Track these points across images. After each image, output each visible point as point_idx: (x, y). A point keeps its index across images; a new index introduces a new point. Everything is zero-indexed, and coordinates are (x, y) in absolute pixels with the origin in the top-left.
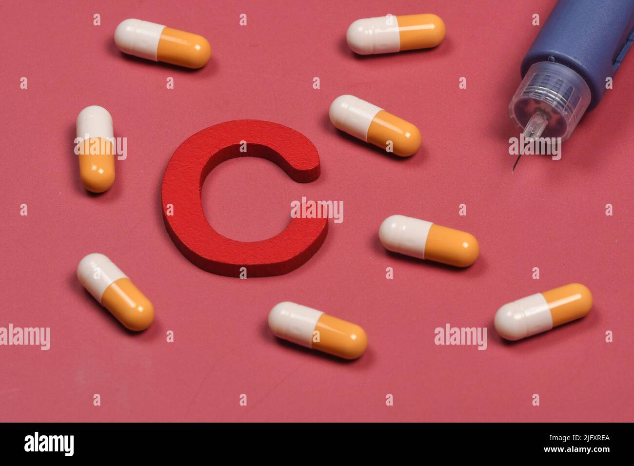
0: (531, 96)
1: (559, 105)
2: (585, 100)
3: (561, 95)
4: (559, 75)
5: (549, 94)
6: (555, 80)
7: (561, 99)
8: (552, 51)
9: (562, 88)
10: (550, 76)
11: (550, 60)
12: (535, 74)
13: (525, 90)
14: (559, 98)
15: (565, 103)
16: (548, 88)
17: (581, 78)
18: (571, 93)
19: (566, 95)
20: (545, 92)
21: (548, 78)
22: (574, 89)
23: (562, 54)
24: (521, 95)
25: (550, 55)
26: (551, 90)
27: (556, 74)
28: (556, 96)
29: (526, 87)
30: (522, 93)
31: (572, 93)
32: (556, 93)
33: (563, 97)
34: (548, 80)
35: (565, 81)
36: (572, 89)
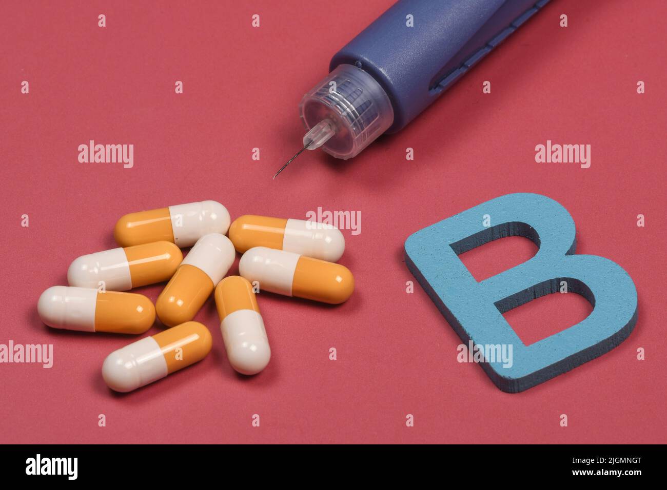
0: (322, 99)
1: (348, 118)
3: (355, 107)
4: (360, 84)
5: (341, 102)
6: (354, 89)
7: (353, 112)
8: (362, 56)
9: (358, 100)
10: (350, 82)
11: (357, 65)
12: (335, 76)
13: (318, 91)
14: (351, 109)
15: (357, 117)
16: (343, 96)
17: (386, 94)
18: (367, 107)
19: (361, 109)
20: (337, 99)
21: (347, 84)
22: (372, 104)
23: (372, 63)
24: (312, 95)
25: (358, 60)
26: (346, 98)
27: (358, 82)
28: (348, 107)
29: (321, 88)
30: (314, 93)
31: (369, 108)
32: (350, 104)
33: (356, 109)
34: (347, 86)
35: (365, 92)
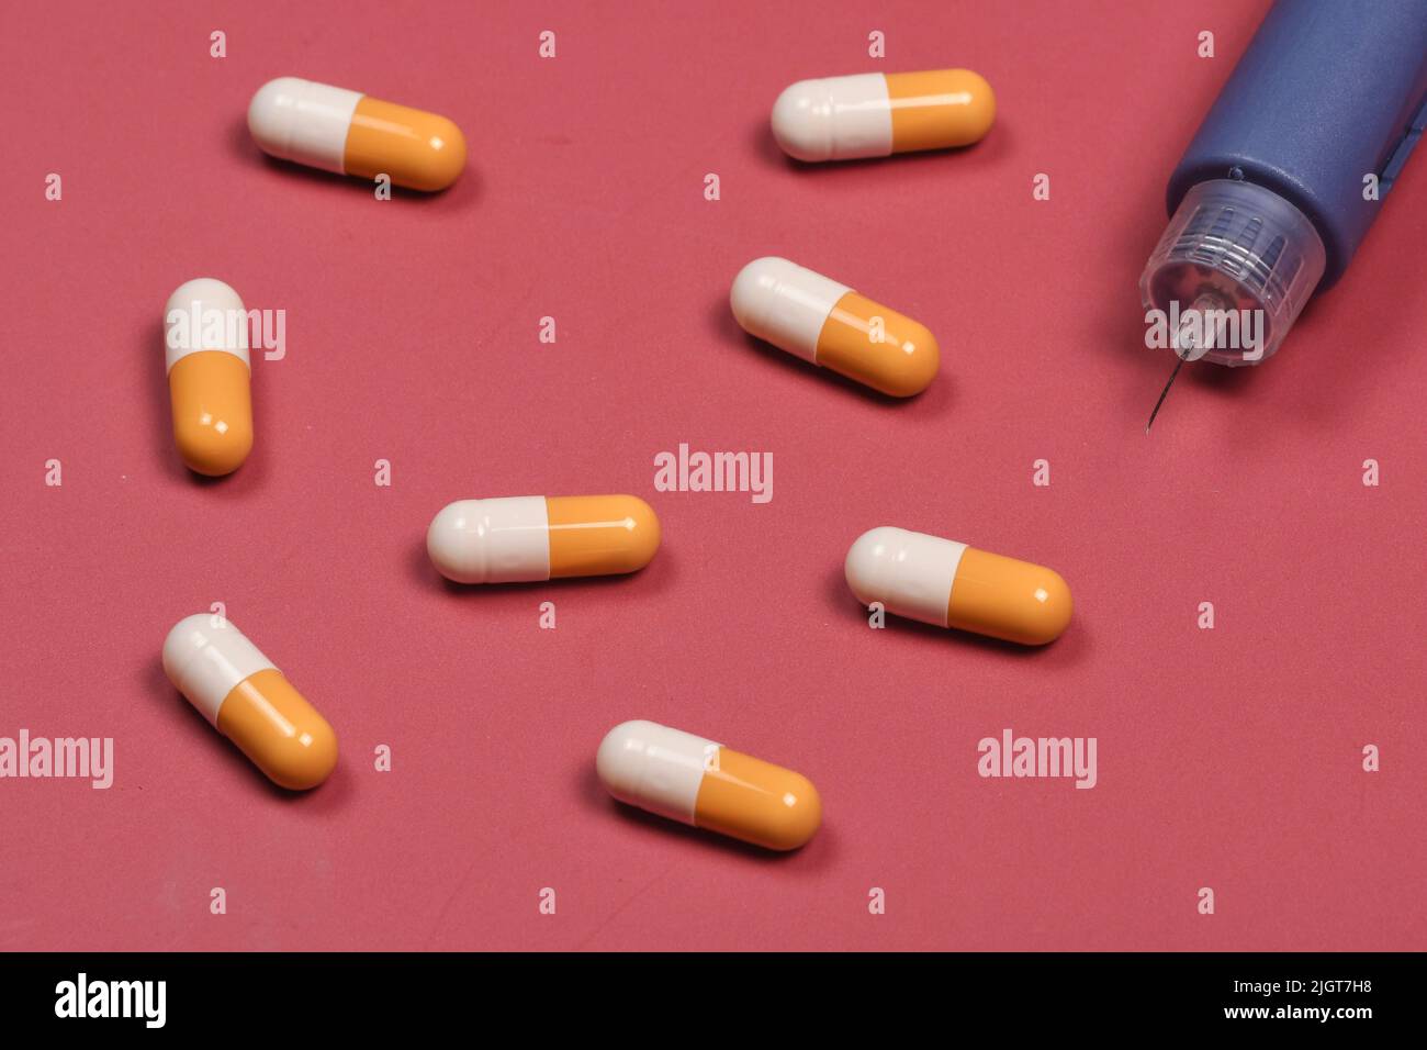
0: (1191, 257)
1: (1253, 279)
2: (1313, 267)
3: (1258, 255)
4: (1252, 210)
5: (1231, 254)
6: (1244, 222)
7: (1258, 265)
8: (1237, 156)
9: (1260, 240)
10: (1231, 213)
11: (1234, 176)
12: (1198, 208)
13: (1175, 244)
14: (1253, 262)
15: (1267, 274)
16: (1229, 240)
17: (1303, 216)
18: (1279, 251)
19: (1270, 256)
20: (1221, 249)
21: (1227, 217)
22: (1287, 242)
23: (1260, 162)
24: (1168, 255)
25: (1233, 165)
26: (1236, 243)
27: (1248, 208)
28: (1246, 257)
29: (1179, 237)
30: (1170, 252)
31: (1283, 251)
32: (1247, 252)
33: (1261, 259)
34: (1229, 221)
35: (1266, 223)
36: (1283, 242)
